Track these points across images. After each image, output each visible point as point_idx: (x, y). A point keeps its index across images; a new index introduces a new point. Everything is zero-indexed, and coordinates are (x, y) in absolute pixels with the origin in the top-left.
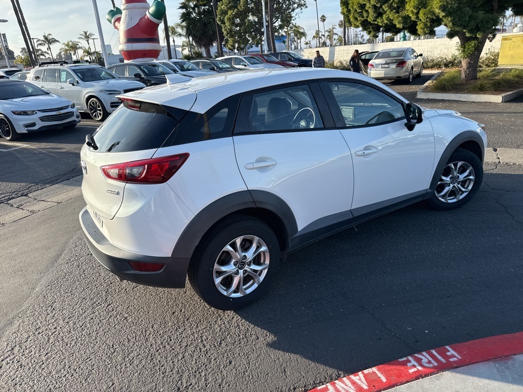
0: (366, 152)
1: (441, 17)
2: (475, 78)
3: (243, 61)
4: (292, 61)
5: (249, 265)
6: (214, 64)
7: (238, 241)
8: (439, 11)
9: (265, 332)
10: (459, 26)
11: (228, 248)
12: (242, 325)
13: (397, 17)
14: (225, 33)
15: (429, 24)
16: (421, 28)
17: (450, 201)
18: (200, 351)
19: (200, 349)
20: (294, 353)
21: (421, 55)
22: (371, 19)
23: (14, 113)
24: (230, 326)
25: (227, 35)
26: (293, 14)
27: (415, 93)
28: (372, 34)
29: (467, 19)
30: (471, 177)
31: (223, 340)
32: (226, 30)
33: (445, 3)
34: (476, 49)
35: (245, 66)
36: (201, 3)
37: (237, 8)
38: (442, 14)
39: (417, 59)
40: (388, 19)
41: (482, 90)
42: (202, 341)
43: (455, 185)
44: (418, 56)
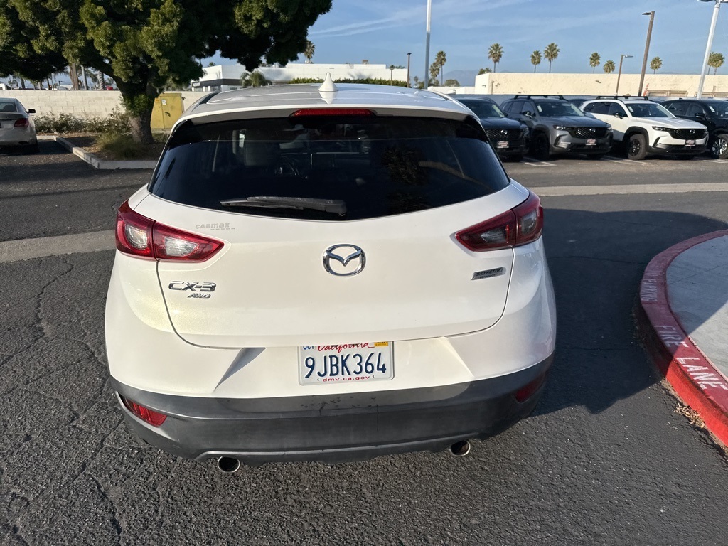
8: (153, 49)
21: (33, 111)
38: (156, 53)
40: (43, 48)
44: (28, 112)
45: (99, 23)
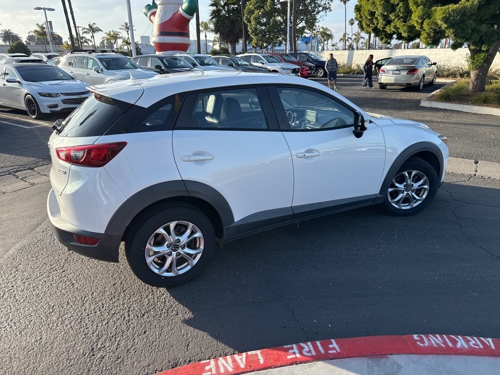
0: (307, 155)
1: (443, 28)
2: (483, 90)
3: (262, 59)
4: (310, 62)
5: (183, 248)
6: (233, 61)
7: (172, 225)
8: (442, 23)
9: (186, 309)
10: (461, 38)
11: (161, 231)
12: (169, 302)
13: (403, 26)
14: (250, 31)
15: (432, 35)
16: (424, 38)
17: (403, 208)
18: (124, 319)
19: (124, 317)
20: (203, 331)
21: (435, 64)
22: (380, 26)
23: (40, 94)
24: (158, 301)
25: (252, 33)
26: (318, 17)
27: (419, 101)
28: (384, 40)
29: (470, 31)
30: (426, 187)
31: (147, 312)
32: (251, 29)
33: (448, 15)
34: (485, 61)
35: (263, 64)
36: (231, 2)
37: (264, 8)
38: (444, 26)
39: (431, 68)
40: (395, 27)
41: (486, 102)
42: (129, 311)
43: (409, 193)
44: (432, 64)
45: (418, 6)
